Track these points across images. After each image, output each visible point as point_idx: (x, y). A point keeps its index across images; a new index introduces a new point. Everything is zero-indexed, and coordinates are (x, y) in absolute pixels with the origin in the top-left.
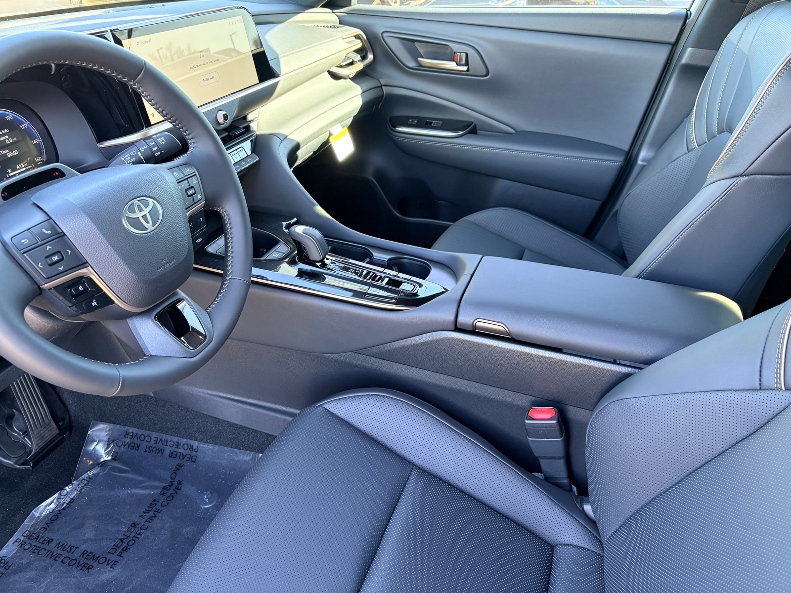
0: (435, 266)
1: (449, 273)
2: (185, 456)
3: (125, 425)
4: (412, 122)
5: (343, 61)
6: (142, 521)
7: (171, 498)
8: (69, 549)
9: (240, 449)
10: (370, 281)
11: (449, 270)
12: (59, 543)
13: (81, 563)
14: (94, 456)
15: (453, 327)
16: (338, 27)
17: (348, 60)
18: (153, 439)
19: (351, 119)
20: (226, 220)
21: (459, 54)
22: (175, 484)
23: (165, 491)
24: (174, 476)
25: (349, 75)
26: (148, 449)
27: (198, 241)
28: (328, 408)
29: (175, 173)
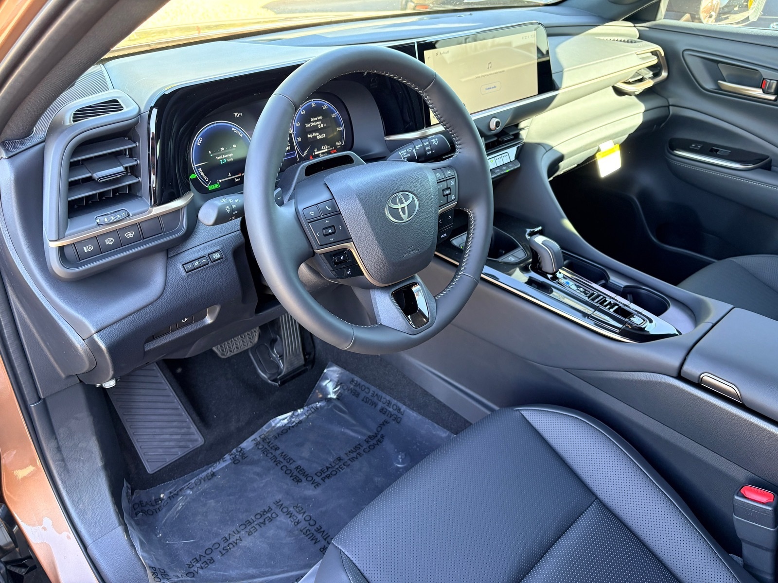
0: (675, 305)
1: (690, 316)
2: (393, 415)
3: (352, 373)
4: (695, 146)
5: (631, 78)
6: (346, 458)
7: (372, 447)
8: (288, 460)
9: (439, 425)
10: (597, 305)
11: (690, 313)
12: (283, 453)
13: (294, 474)
14: (324, 391)
15: (675, 374)
16: (635, 42)
17: (638, 76)
18: (371, 392)
19: (625, 137)
20: (472, 221)
21: (769, 81)
22: (379, 436)
23: (370, 440)
24: (379, 429)
25: (634, 92)
26: (365, 399)
27: (442, 236)
28: (525, 415)
29: (438, 174)
